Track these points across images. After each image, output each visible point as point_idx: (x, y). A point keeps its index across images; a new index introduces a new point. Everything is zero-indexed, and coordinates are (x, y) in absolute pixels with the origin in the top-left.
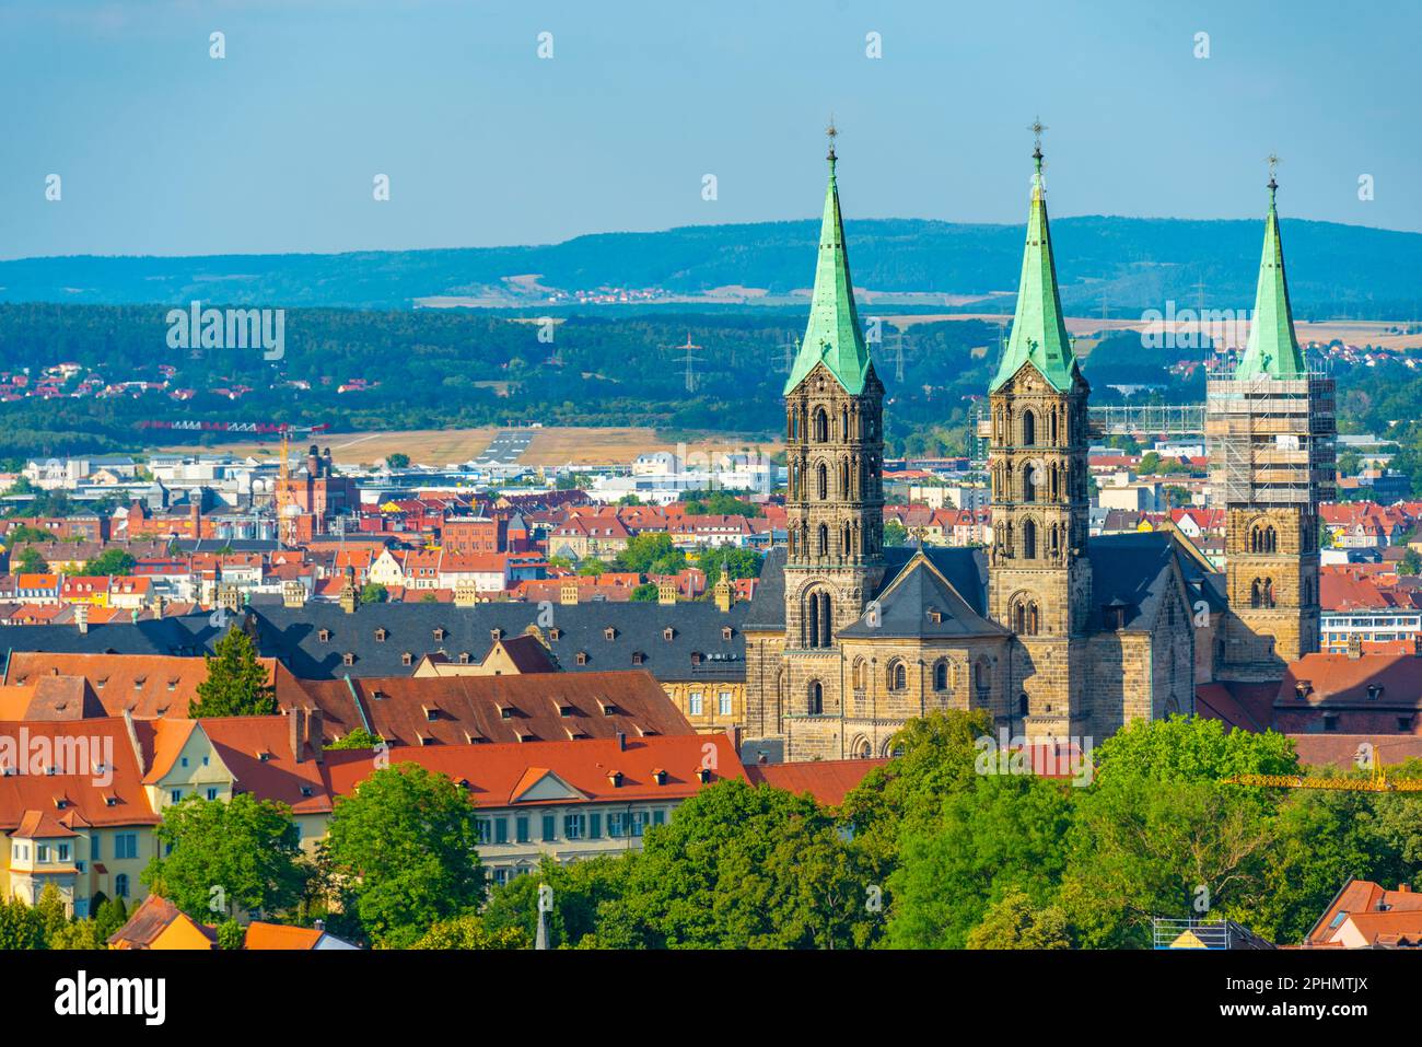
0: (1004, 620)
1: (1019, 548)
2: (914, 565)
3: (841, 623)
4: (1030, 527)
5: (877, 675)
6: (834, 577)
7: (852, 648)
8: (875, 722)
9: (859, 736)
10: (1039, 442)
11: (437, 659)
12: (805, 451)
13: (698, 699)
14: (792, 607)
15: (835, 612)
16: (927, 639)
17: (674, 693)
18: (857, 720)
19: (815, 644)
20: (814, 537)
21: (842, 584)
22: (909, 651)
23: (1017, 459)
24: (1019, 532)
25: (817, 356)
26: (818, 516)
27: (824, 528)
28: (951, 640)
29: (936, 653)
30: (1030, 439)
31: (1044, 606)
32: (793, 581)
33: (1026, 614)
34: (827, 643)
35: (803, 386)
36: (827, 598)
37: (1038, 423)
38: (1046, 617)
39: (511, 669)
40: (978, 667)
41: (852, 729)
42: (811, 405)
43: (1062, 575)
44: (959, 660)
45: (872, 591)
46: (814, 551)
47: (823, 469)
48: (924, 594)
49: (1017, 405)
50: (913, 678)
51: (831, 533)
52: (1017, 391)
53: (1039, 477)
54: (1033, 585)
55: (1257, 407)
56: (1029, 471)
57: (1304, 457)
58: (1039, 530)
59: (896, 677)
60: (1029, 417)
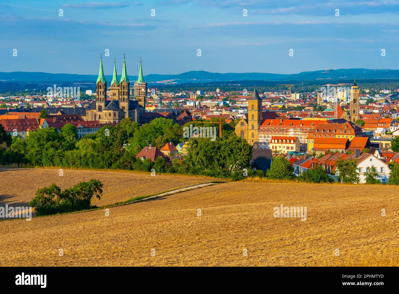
0: (121, 108)
1: (123, 100)
2: (111, 102)
3: (103, 109)
4: (124, 98)
5: (108, 114)
6: (102, 104)
7: (104, 111)
8: (108, 119)
9: (105, 121)
10: (125, 89)
11: (52, 113)
12: (99, 90)
13: (85, 118)
14: (97, 107)
15: (102, 107)
16: (114, 110)
17: (82, 117)
18: (105, 119)
19: (100, 111)
20: (100, 99)
21: (103, 104)
22: (112, 112)
23: (122, 91)
24: (123, 99)
25: (100, 79)
26: (100, 97)
27: (101, 98)
28: (116, 110)
29: (115, 112)
30: (124, 89)
31: (125, 107)
32: (97, 104)
33: (123, 108)
34: (101, 111)
35: (98, 83)
36: (101, 106)
37: (125, 87)
38: (126, 108)
39: (61, 114)
40: (119, 113)
41: (105, 120)
42: (99, 85)
43: (128, 103)
44: (117, 113)
45: (106, 105)
46: (100, 101)
47: (101, 92)
48: (113, 106)
49: (122, 85)
50: (112, 115)
51: (102, 99)
52: (122, 83)
53: (125, 93)
54: (124, 105)
55: (140, 86)
56: (124, 92)
57: (145, 91)
58: (125, 98)
59: (110, 115)
60: (124, 86)
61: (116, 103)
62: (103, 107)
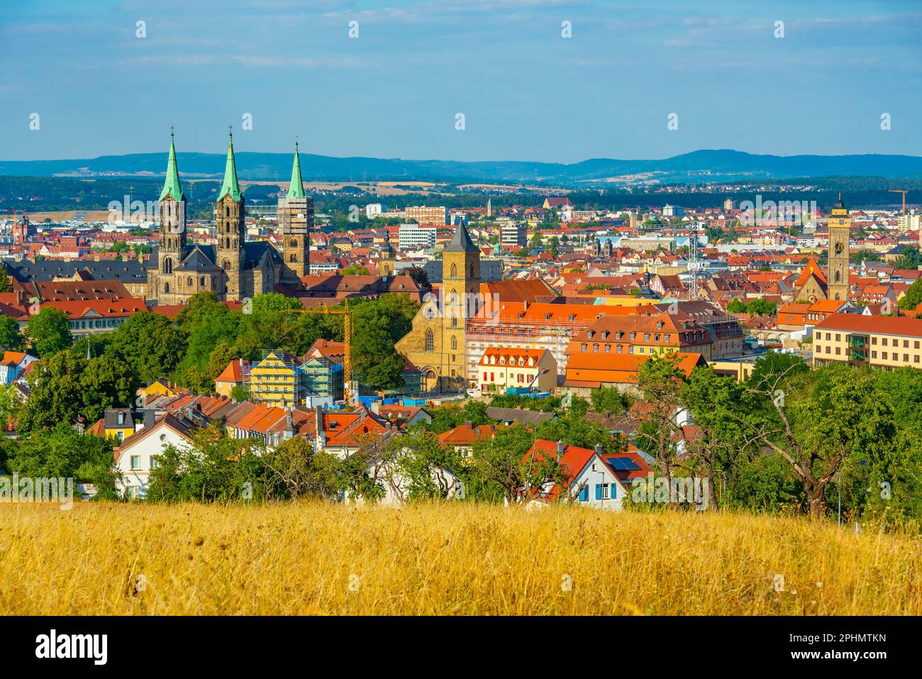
0: (221, 266)
1: (225, 245)
2: (195, 250)
3: (174, 267)
4: (228, 240)
5: (184, 281)
6: (173, 254)
7: (178, 274)
8: (184, 294)
9: (179, 299)
10: (231, 216)
11: (59, 277)
13: (133, 288)
14: (160, 262)
15: (173, 264)
16: (199, 271)
17: (127, 286)
18: (179, 294)
19: (167, 272)
20: (167, 242)
21: (175, 256)
22: (194, 274)
23: (225, 220)
24: (225, 241)
25: (168, 191)
26: (168, 236)
27: (170, 240)
28: (206, 272)
29: (201, 275)
30: (228, 215)
31: (232, 262)
32: (161, 255)
33: (227, 264)
34: (171, 272)
35: (164, 199)
36: (170, 259)
37: (230, 210)
38: (232, 265)
39: (80, 279)
40: (213, 279)
41: (177, 296)
43: (237, 253)
44: (208, 277)
45: (183, 258)
46: (167, 246)
48: (198, 259)
49: (225, 205)
50: (195, 282)
51: (172, 241)
52: (225, 201)
53: (231, 225)
54: (229, 256)
55: (292, 206)
56: (228, 224)
57: (305, 220)
58: (231, 240)
59: (190, 282)
60: (228, 209)
61: (210, 252)
62: (176, 264)
